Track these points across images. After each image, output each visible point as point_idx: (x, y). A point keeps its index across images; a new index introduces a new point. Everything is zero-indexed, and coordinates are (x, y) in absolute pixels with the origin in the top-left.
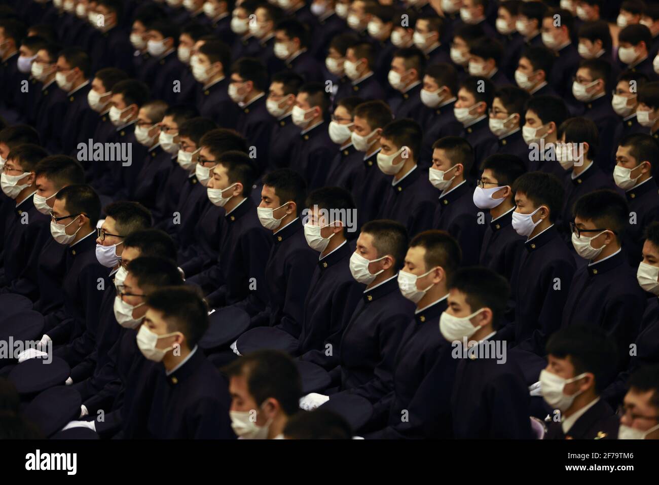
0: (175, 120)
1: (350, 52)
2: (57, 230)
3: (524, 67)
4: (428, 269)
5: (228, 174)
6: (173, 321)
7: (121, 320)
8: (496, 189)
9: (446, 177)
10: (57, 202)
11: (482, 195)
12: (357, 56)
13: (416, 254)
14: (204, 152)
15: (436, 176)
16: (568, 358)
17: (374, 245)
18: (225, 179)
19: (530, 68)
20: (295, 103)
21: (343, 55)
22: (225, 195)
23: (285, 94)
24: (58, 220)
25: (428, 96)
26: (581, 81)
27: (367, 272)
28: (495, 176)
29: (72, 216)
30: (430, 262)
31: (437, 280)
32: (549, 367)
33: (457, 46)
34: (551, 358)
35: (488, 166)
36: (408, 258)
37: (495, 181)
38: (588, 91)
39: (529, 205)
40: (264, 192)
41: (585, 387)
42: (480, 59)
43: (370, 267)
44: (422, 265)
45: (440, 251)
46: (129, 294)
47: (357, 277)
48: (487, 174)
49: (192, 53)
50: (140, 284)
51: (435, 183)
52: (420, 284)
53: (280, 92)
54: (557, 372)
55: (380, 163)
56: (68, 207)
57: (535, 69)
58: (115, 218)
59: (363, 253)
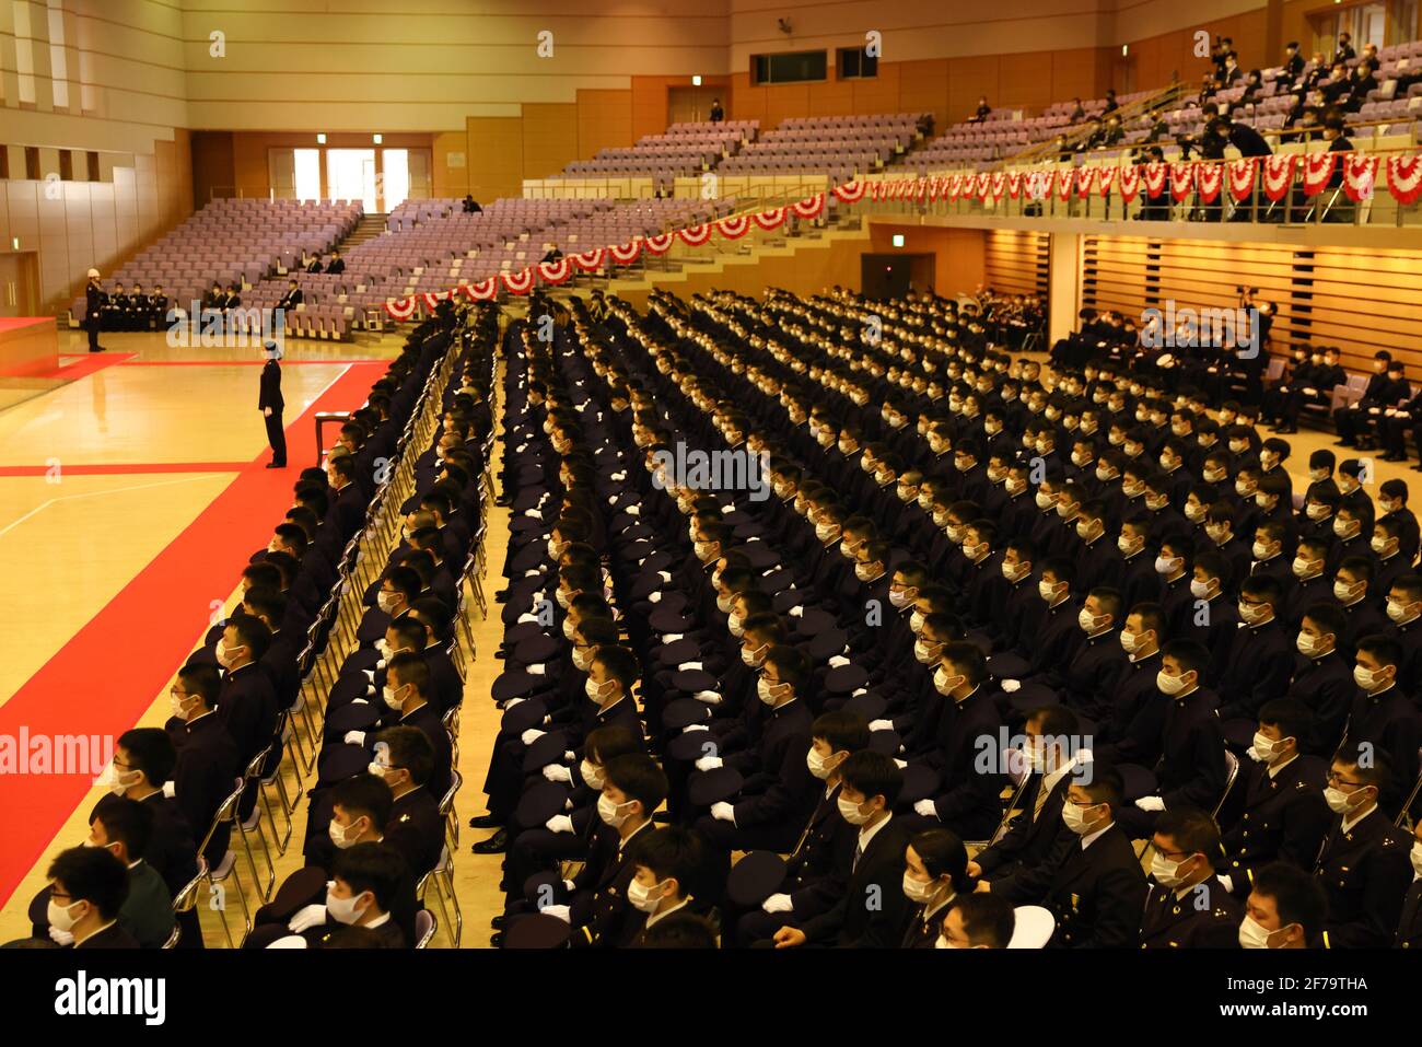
0: (930, 486)
1: (1042, 434)
2: (860, 571)
3: (1167, 454)
4: (1144, 631)
5: (979, 536)
6: (959, 666)
7: (919, 658)
8: (1173, 559)
9: (1132, 544)
10: (861, 551)
11: (1162, 563)
12: (1047, 438)
13: (1135, 619)
14: (952, 517)
15: (1123, 543)
16: (1276, 725)
17: (1099, 605)
18: (976, 540)
19: (1171, 454)
20: (1008, 475)
21: (1036, 434)
22: (976, 551)
23: (1002, 467)
24: (861, 564)
25: (1101, 473)
26: (1209, 470)
27: (1092, 624)
28: (1172, 550)
29: (872, 562)
30: (1145, 626)
31: (1150, 640)
32: (1261, 731)
33: (1113, 432)
34: (1262, 724)
35: (1167, 543)
36: (1128, 622)
37: (1172, 554)
38: (1215, 476)
39: (1205, 576)
40: (1008, 553)
41: (1289, 747)
42: (1133, 443)
43: (1095, 621)
44: (1140, 628)
45: (1153, 618)
46: (926, 639)
47: (1084, 627)
48: (1166, 549)
49: (927, 429)
50: (934, 633)
51: (1122, 548)
52: (1137, 642)
53: (998, 465)
54: (1267, 735)
55: (1079, 530)
56: (869, 555)
57: (1175, 455)
58: (903, 572)
59: (1090, 611)
